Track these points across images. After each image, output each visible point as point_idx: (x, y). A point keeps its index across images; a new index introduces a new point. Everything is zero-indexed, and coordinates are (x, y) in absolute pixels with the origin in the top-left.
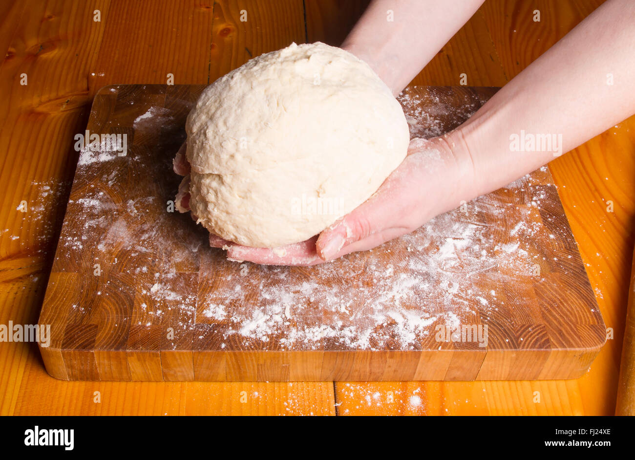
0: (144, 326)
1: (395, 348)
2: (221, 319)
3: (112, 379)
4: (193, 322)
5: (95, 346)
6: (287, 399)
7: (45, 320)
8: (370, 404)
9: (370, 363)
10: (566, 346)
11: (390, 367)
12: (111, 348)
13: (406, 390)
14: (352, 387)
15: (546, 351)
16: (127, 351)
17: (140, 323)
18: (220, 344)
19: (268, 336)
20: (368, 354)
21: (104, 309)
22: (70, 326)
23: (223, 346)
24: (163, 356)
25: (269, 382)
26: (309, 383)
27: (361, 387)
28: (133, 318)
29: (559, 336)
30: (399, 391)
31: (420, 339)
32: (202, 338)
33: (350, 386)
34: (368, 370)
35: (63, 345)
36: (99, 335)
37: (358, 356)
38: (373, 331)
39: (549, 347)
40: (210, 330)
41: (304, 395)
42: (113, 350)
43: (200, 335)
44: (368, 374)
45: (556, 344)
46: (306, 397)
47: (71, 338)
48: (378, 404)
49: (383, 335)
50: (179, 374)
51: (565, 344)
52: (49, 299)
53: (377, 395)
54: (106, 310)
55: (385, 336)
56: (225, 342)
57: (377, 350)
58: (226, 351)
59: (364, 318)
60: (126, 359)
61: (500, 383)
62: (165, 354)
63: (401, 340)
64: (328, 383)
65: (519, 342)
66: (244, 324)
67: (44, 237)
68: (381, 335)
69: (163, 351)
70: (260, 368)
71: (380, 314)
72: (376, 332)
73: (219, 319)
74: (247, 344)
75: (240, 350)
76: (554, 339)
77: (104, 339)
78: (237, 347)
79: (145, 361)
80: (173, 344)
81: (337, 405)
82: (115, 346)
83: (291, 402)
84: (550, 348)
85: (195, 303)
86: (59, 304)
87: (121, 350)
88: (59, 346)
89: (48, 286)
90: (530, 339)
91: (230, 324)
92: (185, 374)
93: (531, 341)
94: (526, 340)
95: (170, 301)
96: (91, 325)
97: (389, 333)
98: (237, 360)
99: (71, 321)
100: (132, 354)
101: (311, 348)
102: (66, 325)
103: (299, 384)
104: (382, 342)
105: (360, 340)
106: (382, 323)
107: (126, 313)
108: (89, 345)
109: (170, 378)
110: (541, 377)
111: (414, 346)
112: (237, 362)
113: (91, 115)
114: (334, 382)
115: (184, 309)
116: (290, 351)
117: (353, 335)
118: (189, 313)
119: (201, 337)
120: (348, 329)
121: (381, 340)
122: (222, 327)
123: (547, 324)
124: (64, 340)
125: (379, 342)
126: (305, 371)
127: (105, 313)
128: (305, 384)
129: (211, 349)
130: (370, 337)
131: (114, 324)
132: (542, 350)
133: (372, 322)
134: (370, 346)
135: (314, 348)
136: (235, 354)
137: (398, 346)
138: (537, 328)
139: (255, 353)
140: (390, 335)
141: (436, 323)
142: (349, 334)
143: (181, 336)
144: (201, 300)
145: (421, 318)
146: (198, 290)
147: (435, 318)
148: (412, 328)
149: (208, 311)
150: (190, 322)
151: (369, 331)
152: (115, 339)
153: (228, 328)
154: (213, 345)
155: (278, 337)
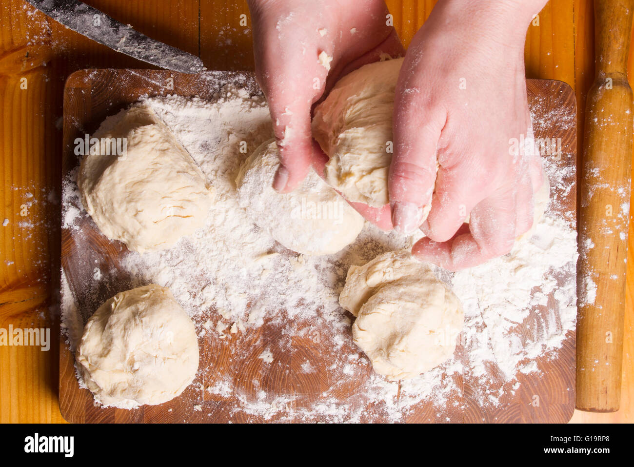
2: (227, 396)
4: (201, 399)
7: (65, 395)
18: (227, 422)
22: (89, 403)
23: (229, 423)
31: (406, 418)
32: (211, 416)
35: (86, 421)
36: (117, 413)
38: (365, 409)
40: (217, 407)
43: (208, 413)
47: (92, 415)
49: (373, 414)
52: (64, 373)
55: (374, 415)
56: (231, 420)
59: (358, 396)
63: (389, 419)
71: (373, 392)
72: (366, 411)
73: (225, 396)
74: (251, 422)
77: (123, 415)
80: (184, 421)
85: (202, 379)
88: (83, 422)
89: (61, 358)
90: (504, 418)
91: (235, 402)
93: (504, 420)
94: (500, 419)
97: (379, 412)
102: (85, 401)
105: (352, 419)
106: (373, 401)
108: (109, 421)
115: (192, 386)
117: (346, 414)
118: (197, 390)
119: (209, 415)
120: (342, 407)
121: (371, 419)
122: (229, 405)
123: (522, 403)
124: (86, 416)
130: (361, 416)
133: (366, 399)
138: (512, 408)
140: (379, 414)
141: (422, 402)
142: (343, 412)
143: (191, 413)
144: (207, 376)
145: (410, 397)
146: (204, 364)
147: (423, 397)
148: (400, 407)
149: (214, 387)
150: (198, 398)
151: (362, 409)
152: (133, 415)
153: (234, 405)
154: (221, 422)
155: (279, 415)
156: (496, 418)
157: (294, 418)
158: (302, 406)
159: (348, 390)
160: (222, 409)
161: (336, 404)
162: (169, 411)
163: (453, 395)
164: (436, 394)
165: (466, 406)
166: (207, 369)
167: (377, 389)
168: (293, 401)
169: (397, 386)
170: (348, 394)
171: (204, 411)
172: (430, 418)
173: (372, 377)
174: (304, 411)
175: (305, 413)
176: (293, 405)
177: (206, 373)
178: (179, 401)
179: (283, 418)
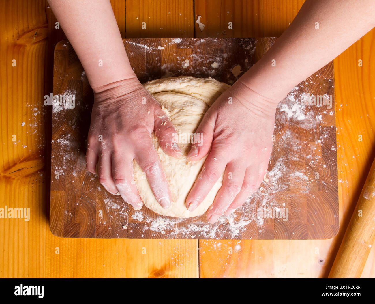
0: (103, 224)
1: (228, 238)
2: (141, 220)
4: (127, 222)
5: (80, 235)
7: (53, 220)
13: (234, 243)
14: (207, 240)
17: (100, 222)
18: (141, 235)
19: (165, 230)
21: (81, 214)
22: (66, 224)
23: (143, 236)
28: (96, 219)
30: (230, 242)
31: (241, 233)
35: (64, 235)
36: (81, 230)
39: (307, 238)
40: (136, 227)
45: (311, 237)
47: (67, 231)
48: (219, 249)
49: (223, 231)
52: (52, 207)
54: (82, 214)
55: (224, 231)
56: (143, 234)
58: (144, 239)
63: (232, 234)
64: (196, 239)
65: (292, 235)
66: (153, 223)
67: (41, 146)
68: (222, 230)
71: (222, 218)
72: (219, 229)
73: (140, 221)
74: (154, 235)
75: (151, 238)
76: (311, 233)
77: (84, 231)
78: (149, 237)
80: (118, 235)
81: (199, 249)
82: (89, 236)
85: (127, 210)
86: (58, 211)
88: (62, 235)
89: (51, 199)
90: (298, 233)
91: (146, 224)
94: (296, 234)
95: (114, 209)
96: (76, 224)
97: (226, 229)
99: (65, 221)
102: (64, 223)
104: (222, 234)
105: (211, 233)
106: (223, 223)
107: (92, 216)
108: (77, 235)
111: (238, 237)
113: (54, 69)
115: (122, 214)
117: (207, 230)
118: (125, 217)
119: (131, 231)
120: (205, 226)
122: (142, 225)
123: (309, 224)
124: (64, 232)
125: (220, 234)
127: (82, 216)
129: (136, 238)
130: (216, 232)
133: (219, 222)
134: (216, 236)
137: (230, 236)
138: (303, 227)
140: (226, 231)
141: (251, 224)
143: (121, 230)
144: (130, 209)
148: (238, 227)
149: (134, 215)
150: (125, 222)
151: (216, 228)
152: (89, 232)
153: (145, 226)
154: (138, 235)
155: (170, 231)
156: (294, 233)
157: (178, 233)
158: (183, 226)
160: (138, 228)
161: (202, 225)
162: (109, 229)
168: (178, 223)
171: (129, 229)
172: (255, 233)
174: (184, 229)
175: (184, 230)
176: (178, 225)
178: (114, 223)
179: (172, 233)
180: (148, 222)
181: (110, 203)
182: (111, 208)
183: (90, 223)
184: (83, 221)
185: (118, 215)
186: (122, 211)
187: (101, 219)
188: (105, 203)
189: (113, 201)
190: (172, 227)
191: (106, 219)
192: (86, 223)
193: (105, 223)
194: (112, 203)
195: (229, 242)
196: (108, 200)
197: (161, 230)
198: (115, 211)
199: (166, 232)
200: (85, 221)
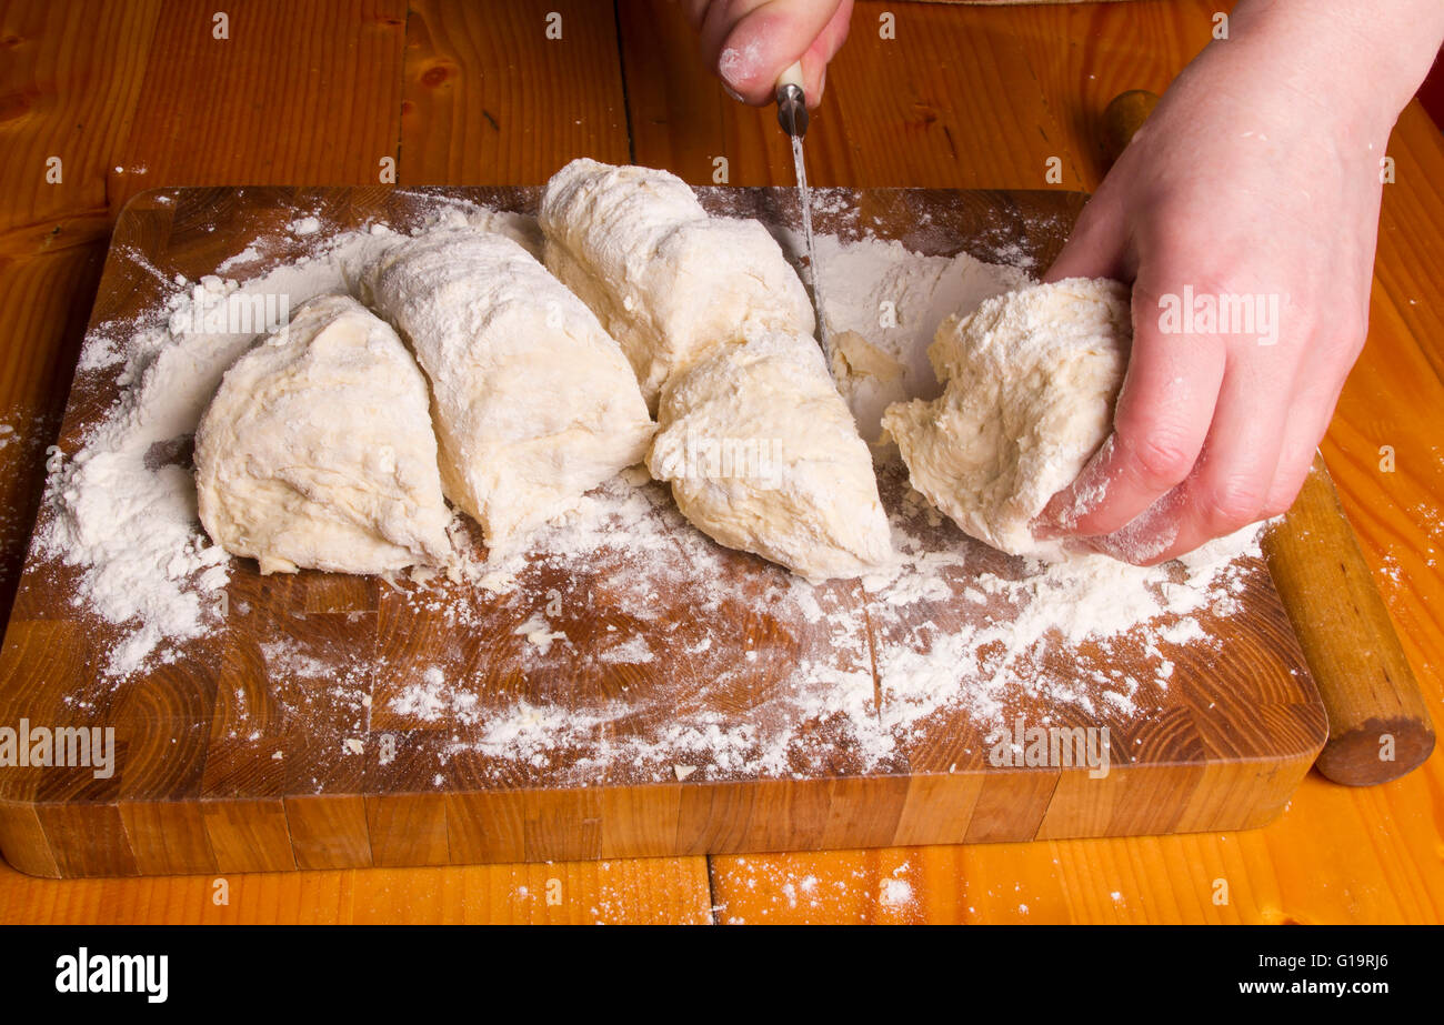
0: (242, 741)
1: (848, 772)
2: (432, 717)
3: (170, 871)
4: (363, 727)
5: (122, 791)
6: (598, 901)
8: (793, 903)
9: (792, 809)
10: (1239, 752)
11: (837, 815)
12: (161, 794)
13: (877, 867)
14: (750, 868)
15: (1194, 766)
16: (202, 800)
17: (233, 734)
18: (432, 777)
19: (547, 753)
20: (785, 788)
21: (144, 702)
23: (439, 780)
24: (293, 809)
25: (554, 861)
26: (650, 860)
27: (772, 866)
28: (216, 723)
29: (1221, 732)
30: (860, 872)
31: (906, 750)
32: (388, 764)
33: (746, 864)
34: (787, 824)
35: (39, 792)
36: (131, 767)
37: (763, 794)
38: (796, 734)
39: (1201, 756)
40: (407, 743)
41: (637, 888)
42: (166, 799)
43: (381, 758)
44: (788, 835)
45: (1216, 750)
46: (643, 895)
47: (60, 776)
48: (814, 904)
49: (819, 744)
50: (334, 851)
51: (1235, 749)
52: (4, 683)
53: (809, 883)
54: (148, 705)
55: (823, 745)
56: (442, 770)
57: (807, 778)
58: (446, 793)
59: (775, 705)
60: (200, 821)
61: (1091, 844)
62: (296, 804)
63: (863, 753)
64: (695, 859)
65: (1132, 749)
66: (488, 728)
69: (291, 797)
70: (531, 831)
71: (812, 695)
72: (801, 737)
73: (428, 718)
74: (497, 774)
75: (480, 788)
76: (1211, 739)
77: (145, 773)
78: (472, 782)
79: (247, 823)
80: (315, 780)
81: (716, 908)
82: (172, 790)
83: (607, 906)
84: (1204, 759)
85: (368, 683)
86: (30, 695)
87: (185, 801)
88: (29, 795)
89: (3, 652)
90: (1157, 740)
91: (455, 730)
92: (350, 851)
93: (1159, 744)
94: (1149, 743)
95: (307, 681)
97: (833, 738)
98: (472, 812)
100: (214, 808)
101: (650, 779)
103: (625, 865)
104: (818, 758)
105: (766, 756)
106: (816, 714)
107: (198, 710)
108: (105, 790)
109: (312, 863)
110: (1183, 825)
111: (893, 764)
112: (474, 818)
114: (708, 857)
115: (341, 699)
116: (602, 786)
117: (749, 746)
118: (354, 706)
119: (384, 762)
120: (737, 731)
121: (814, 753)
122: (436, 738)
123: (1194, 706)
124: (42, 780)
125: (811, 759)
126: (639, 832)
127: (147, 714)
128: (638, 864)
129: (408, 789)
130: (789, 748)
131: (168, 737)
132: (1186, 763)
133: (795, 713)
134: (789, 769)
135: (656, 777)
136: (467, 798)
137: (855, 766)
138: (1172, 716)
139: (516, 796)
140: (835, 743)
141: (941, 712)
142: (740, 743)
143: (334, 762)
144: (382, 677)
145: (908, 701)
146: (375, 652)
147: (940, 700)
148: (887, 725)
149: (399, 700)
150: (356, 726)
151: (788, 734)
152: (172, 773)
153: (450, 738)
154: (414, 778)
155: (572, 755)
156: (1139, 742)
157: (612, 761)
158: (632, 733)
159: (746, 693)
161: (720, 725)
162: (274, 757)
163: (1014, 694)
164: (973, 693)
165: (1054, 717)
166: (381, 661)
167: (820, 689)
168: (606, 724)
169: (870, 681)
170: (750, 702)
171: (370, 755)
172: (969, 748)
173: (805, 664)
174: (636, 742)
175: (640, 748)
176: (608, 731)
177: (379, 670)
178: (302, 734)
179: (583, 762)
180: (467, 721)
181: (287, 659)
182: (293, 678)
183: (184, 739)
184: (149, 730)
185: (324, 703)
186: (344, 686)
187: (241, 721)
188: (264, 660)
189: (301, 652)
190: (583, 740)
191: (265, 720)
192: (163, 738)
193: (256, 736)
194: (298, 656)
195: (855, 873)
196: (281, 647)
197: (529, 752)
198: (312, 687)
199: (553, 762)
200: (159, 732)
